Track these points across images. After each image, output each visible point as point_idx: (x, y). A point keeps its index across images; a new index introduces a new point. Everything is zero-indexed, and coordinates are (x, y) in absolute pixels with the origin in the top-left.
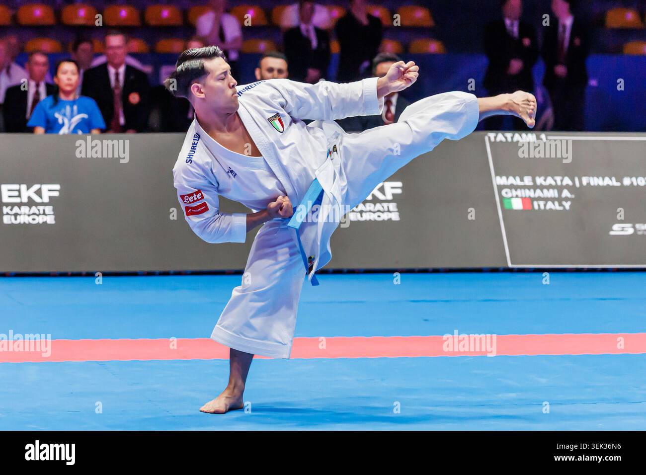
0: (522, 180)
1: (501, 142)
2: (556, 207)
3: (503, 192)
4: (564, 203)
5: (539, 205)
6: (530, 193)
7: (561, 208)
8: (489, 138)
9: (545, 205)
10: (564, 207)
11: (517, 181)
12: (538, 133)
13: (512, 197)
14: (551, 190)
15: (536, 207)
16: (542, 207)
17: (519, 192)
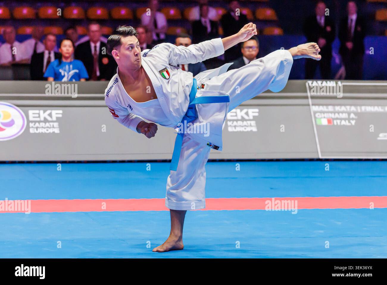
0: (327, 108)
2: (347, 123)
3: (317, 115)
4: (352, 121)
5: (337, 123)
6: (332, 116)
7: (349, 124)
9: (341, 122)
10: (351, 123)
11: (324, 109)
12: (337, 81)
14: (344, 114)
15: (335, 123)
16: (339, 123)
17: (326, 115)
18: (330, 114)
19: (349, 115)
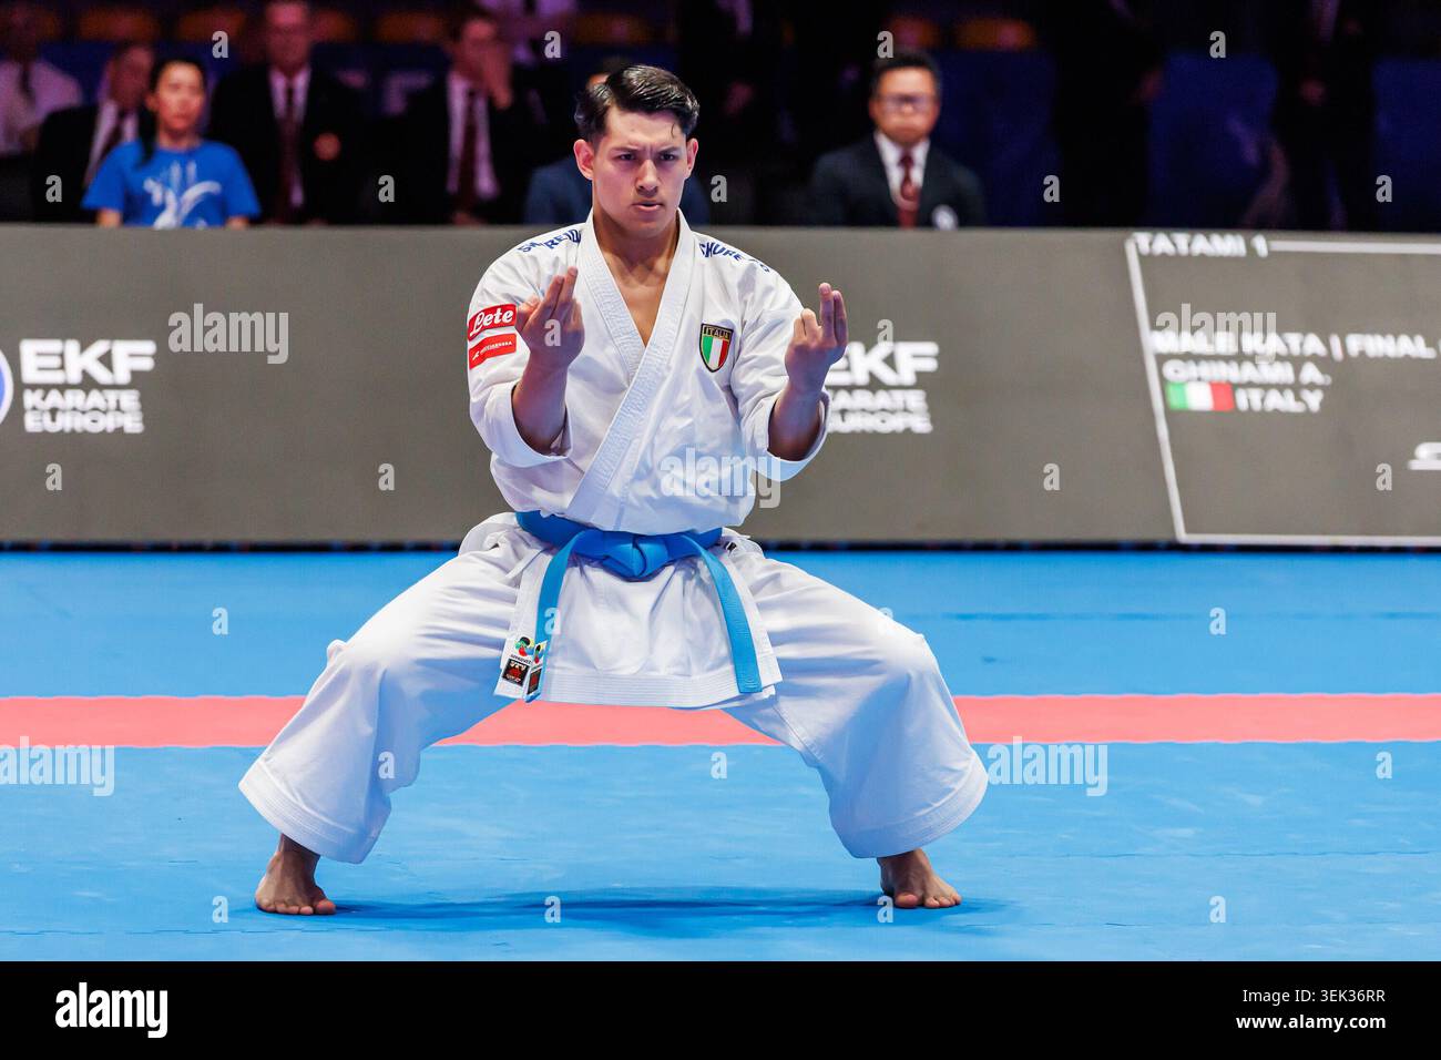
1: (1164, 255)
2: (1287, 403)
3: (1169, 369)
4: (1307, 396)
5: (1249, 400)
6: (1230, 372)
7: (1298, 407)
8: (1137, 245)
9: (1263, 400)
10: (1306, 403)
11: (1197, 343)
12: (1249, 235)
13: (1189, 380)
14: (1279, 368)
15: (1242, 404)
16: (1256, 404)
17: (1204, 369)
18: (1222, 366)
19: (1297, 371)
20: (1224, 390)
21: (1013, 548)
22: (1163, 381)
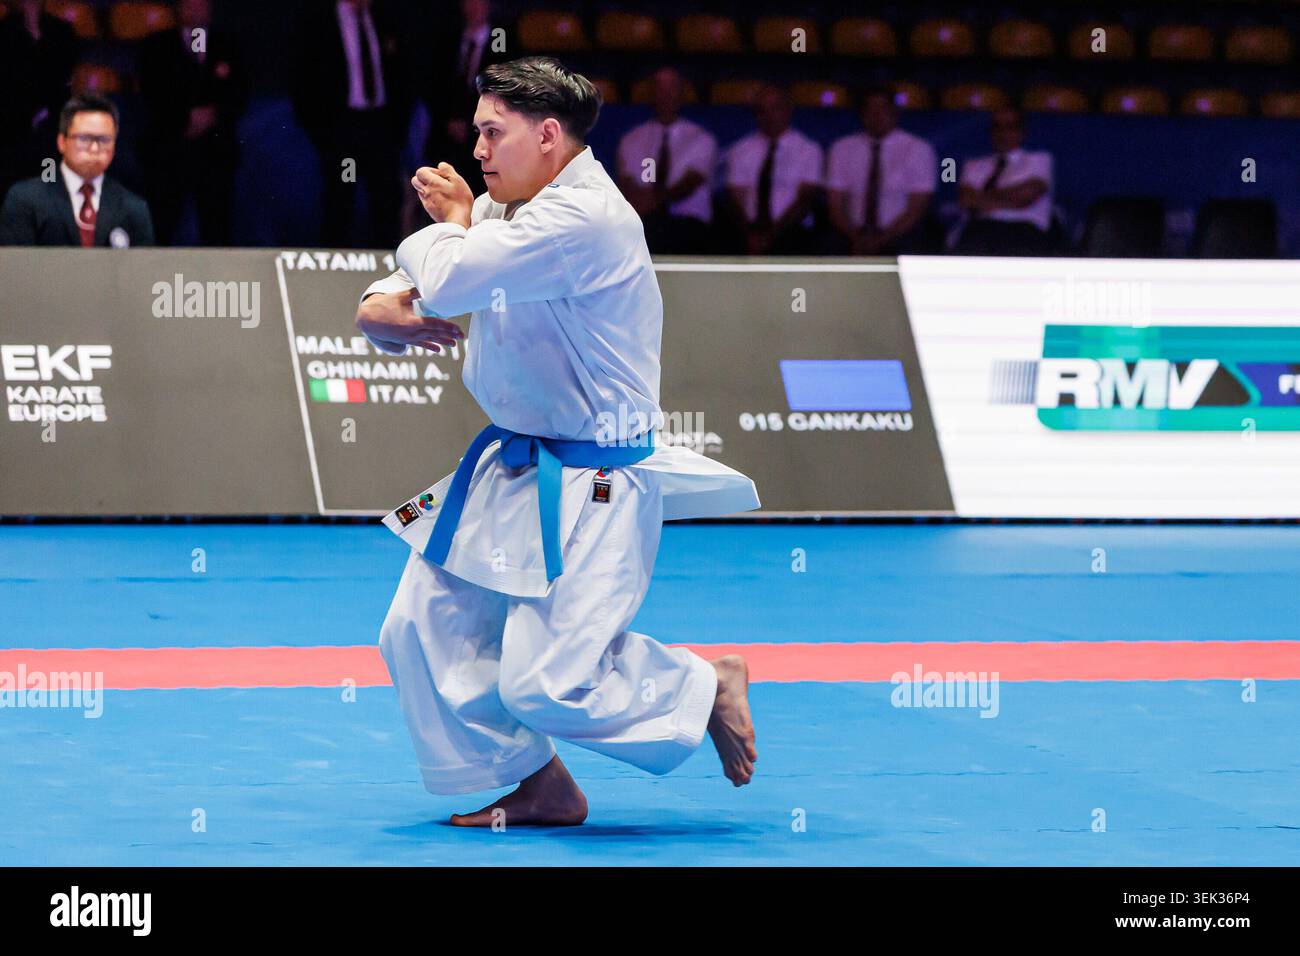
0: (347, 344)
1: (307, 269)
3: (311, 368)
6: (363, 371)
7: (423, 400)
8: (284, 262)
11: (338, 347)
12: (380, 253)
13: (328, 377)
14: (404, 366)
15: (374, 397)
16: (386, 398)
17: (342, 369)
18: (357, 365)
19: (421, 370)
20: (358, 385)
21: (178, 521)
22: (307, 379)
